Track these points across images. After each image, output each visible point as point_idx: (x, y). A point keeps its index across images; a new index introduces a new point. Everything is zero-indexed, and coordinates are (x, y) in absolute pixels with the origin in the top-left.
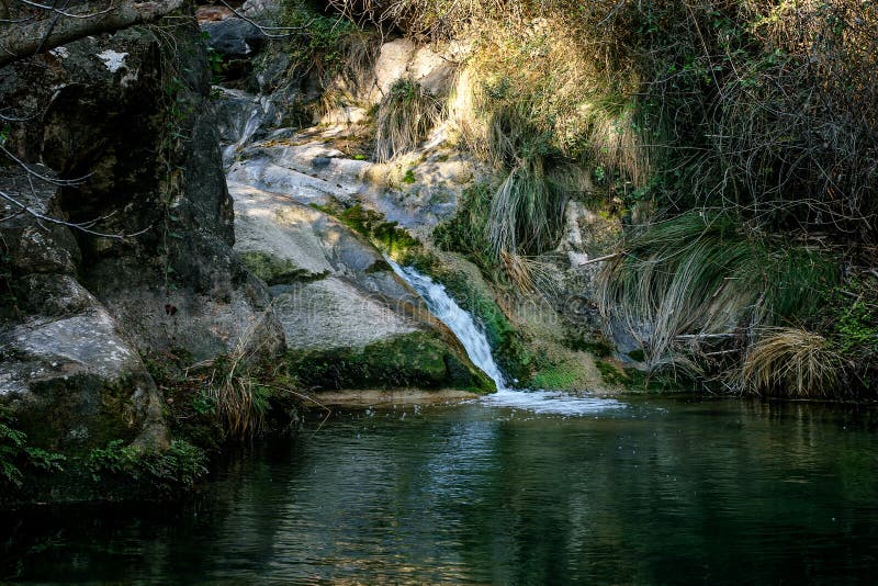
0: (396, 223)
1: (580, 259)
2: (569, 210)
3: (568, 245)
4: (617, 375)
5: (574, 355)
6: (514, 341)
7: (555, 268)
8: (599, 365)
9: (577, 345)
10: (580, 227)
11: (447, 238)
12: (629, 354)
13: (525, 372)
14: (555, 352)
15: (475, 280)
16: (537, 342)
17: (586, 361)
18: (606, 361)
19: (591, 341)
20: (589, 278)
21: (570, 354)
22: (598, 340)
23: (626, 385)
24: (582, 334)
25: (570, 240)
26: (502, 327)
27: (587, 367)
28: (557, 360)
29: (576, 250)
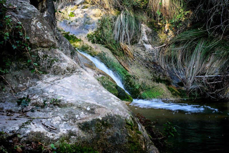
0: (69, 33)
1: (149, 47)
2: (142, 27)
3: (143, 41)
4: (176, 92)
5: (157, 84)
6: (131, 79)
7: (140, 50)
8: (169, 89)
9: (158, 81)
10: (147, 34)
11: (95, 38)
12: (178, 84)
13: (138, 91)
14: (150, 83)
15: (109, 55)
16: (141, 80)
17: (163, 87)
18: (170, 87)
19: (163, 79)
20: (154, 54)
21: (156, 84)
22: (166, 79)
23: (181, 96)
24: (159, 76)
25: (143, 39)
26: (125, 74)
27: (165, 89)
28: (151, 87)
29: (146, 43)
